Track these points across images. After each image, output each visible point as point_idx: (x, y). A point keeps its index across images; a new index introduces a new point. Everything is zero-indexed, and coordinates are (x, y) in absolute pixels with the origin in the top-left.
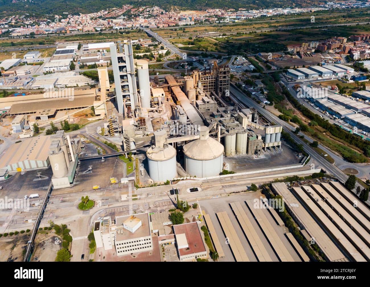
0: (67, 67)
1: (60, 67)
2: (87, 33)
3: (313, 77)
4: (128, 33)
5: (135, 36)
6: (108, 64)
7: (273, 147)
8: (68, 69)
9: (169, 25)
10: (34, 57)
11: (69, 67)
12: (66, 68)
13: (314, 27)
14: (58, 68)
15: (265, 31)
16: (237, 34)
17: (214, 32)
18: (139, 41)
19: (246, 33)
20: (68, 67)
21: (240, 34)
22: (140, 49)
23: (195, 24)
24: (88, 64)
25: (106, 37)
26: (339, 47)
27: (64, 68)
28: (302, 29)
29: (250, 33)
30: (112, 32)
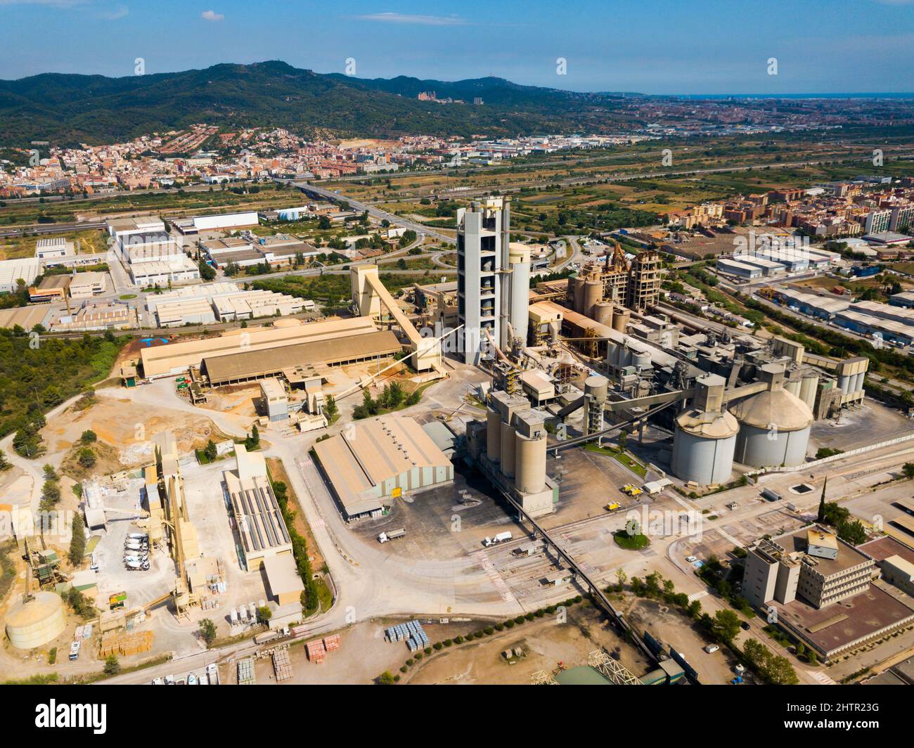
0: (193, 273)
1: (176, 275)
2: (140, 192)
3: (776, 273)
4: (255, 190)
5: (279, 199)
6: (290, 262)
7: (852, 402)
8: (196, 277)
9: (341, 172)
10: (63, 254)
11: (198, 272)
12: (191, 275)
13: (671, 175)
14: (172, 275)
15: (578, 185)
16: (522, 190)
17: (465, 188)
18: (312, 209)
19: (539, 189)
20: (195, 272)
21: (527, 190)
22: (330, 227)
23: (401, 169)
24: (243, 263)
25: (207, 202)
26: (763, 213)
27: (186, 274)
28: (648, 179)
29: (547, 188)
30: (211, 189)
